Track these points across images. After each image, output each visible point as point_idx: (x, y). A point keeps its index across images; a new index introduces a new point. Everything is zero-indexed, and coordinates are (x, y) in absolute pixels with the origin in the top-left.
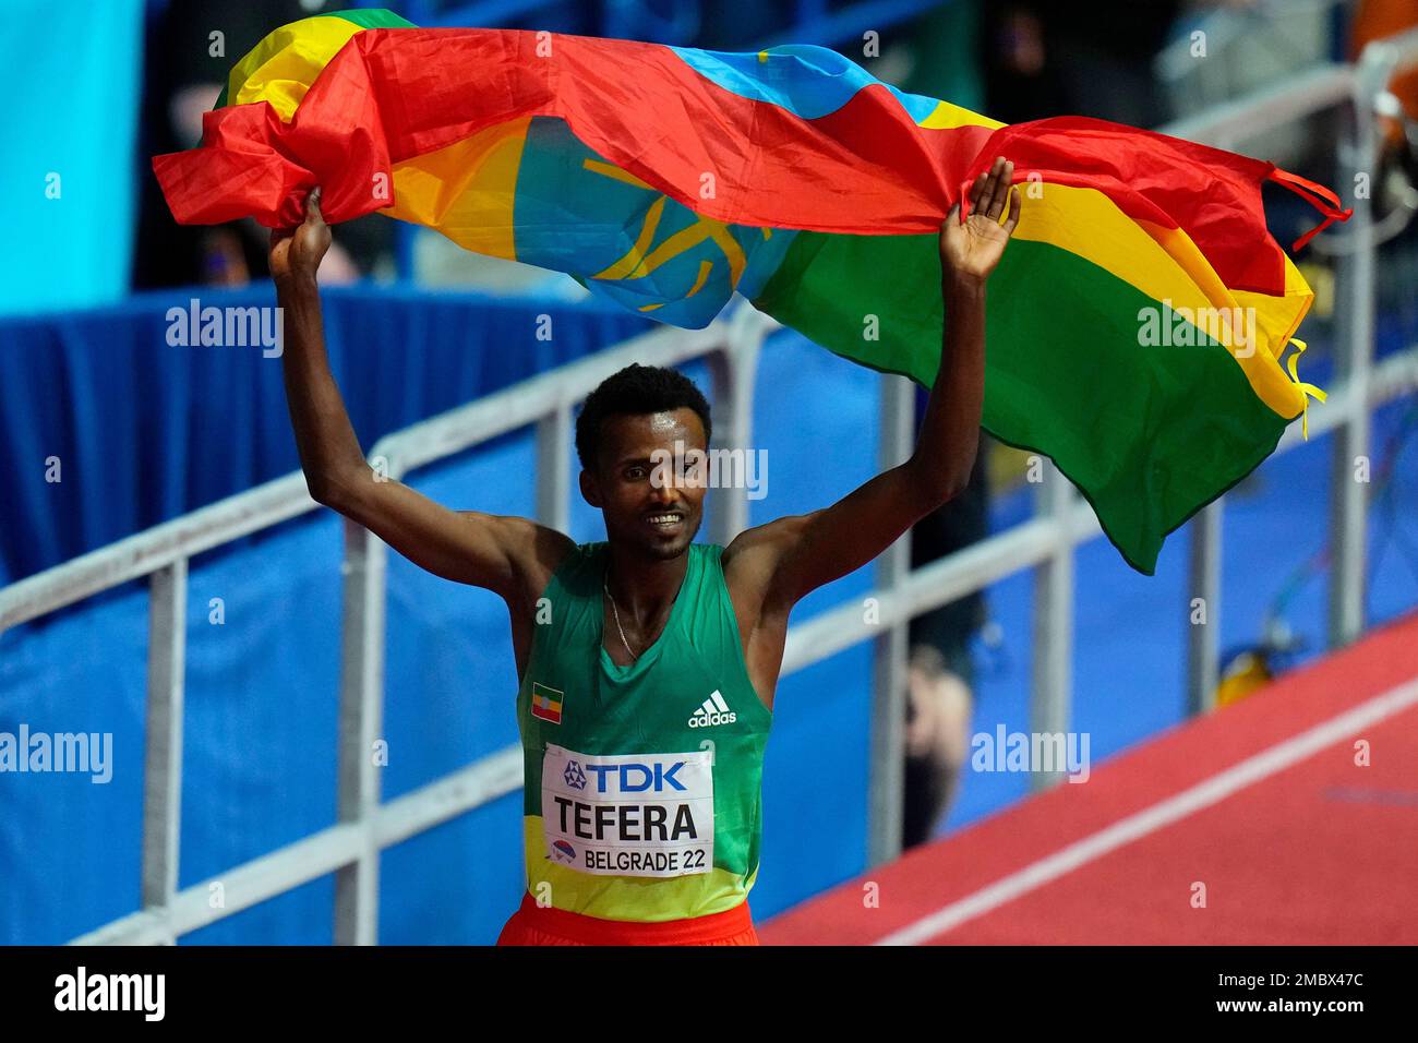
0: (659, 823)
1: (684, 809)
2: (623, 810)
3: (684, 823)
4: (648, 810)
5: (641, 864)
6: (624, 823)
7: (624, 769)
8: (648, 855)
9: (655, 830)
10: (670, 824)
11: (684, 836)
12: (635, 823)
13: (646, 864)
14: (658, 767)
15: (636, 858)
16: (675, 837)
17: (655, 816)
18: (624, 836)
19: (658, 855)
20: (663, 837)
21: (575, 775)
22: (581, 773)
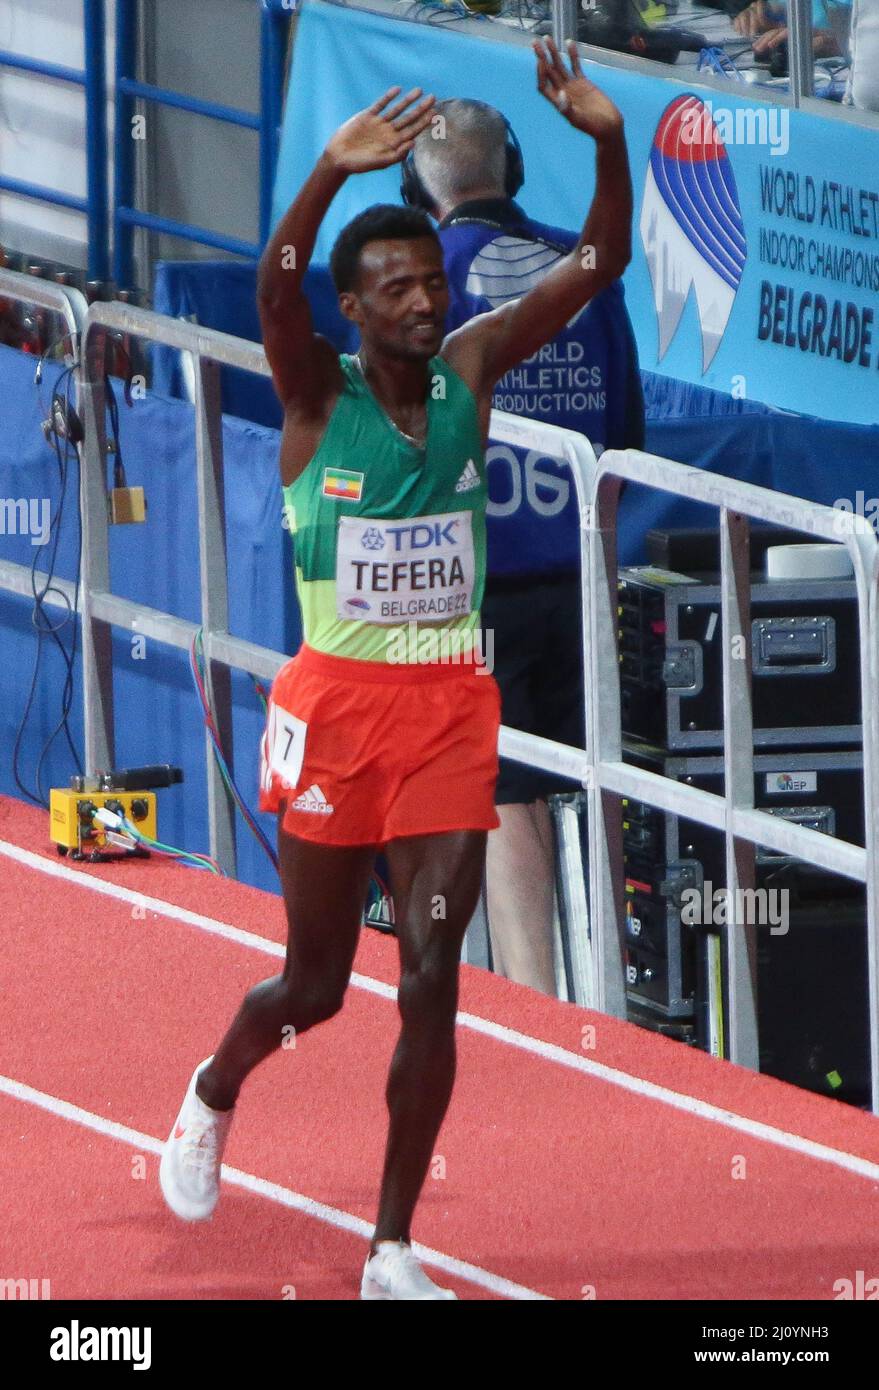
0: (440, 573)
1: (456, 561)
2: (414, 565)
3: (457, 573)
4: (432, 563)
5: (426, 609)
6: (414, 576)
7: (414, 530)
8: (432, 601)
9: (437, 580)
10: (447, 573)
11: (457, 582)
12: (422, 575)
13: (430, 608)
14: (437, 527)
15: (422, 604)
16: (451, 584)
17: (437, 567)
18: (414, 587)
19: (440, 599)
20: (443, 584)
21: (373, 540)
22: (380, 537)
